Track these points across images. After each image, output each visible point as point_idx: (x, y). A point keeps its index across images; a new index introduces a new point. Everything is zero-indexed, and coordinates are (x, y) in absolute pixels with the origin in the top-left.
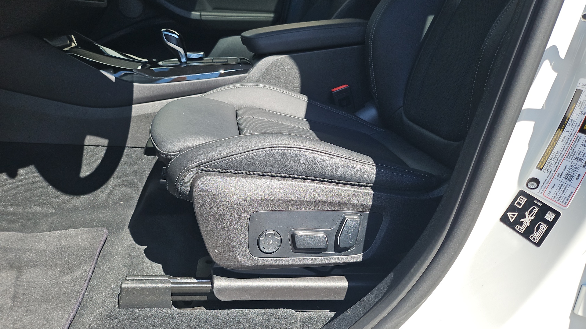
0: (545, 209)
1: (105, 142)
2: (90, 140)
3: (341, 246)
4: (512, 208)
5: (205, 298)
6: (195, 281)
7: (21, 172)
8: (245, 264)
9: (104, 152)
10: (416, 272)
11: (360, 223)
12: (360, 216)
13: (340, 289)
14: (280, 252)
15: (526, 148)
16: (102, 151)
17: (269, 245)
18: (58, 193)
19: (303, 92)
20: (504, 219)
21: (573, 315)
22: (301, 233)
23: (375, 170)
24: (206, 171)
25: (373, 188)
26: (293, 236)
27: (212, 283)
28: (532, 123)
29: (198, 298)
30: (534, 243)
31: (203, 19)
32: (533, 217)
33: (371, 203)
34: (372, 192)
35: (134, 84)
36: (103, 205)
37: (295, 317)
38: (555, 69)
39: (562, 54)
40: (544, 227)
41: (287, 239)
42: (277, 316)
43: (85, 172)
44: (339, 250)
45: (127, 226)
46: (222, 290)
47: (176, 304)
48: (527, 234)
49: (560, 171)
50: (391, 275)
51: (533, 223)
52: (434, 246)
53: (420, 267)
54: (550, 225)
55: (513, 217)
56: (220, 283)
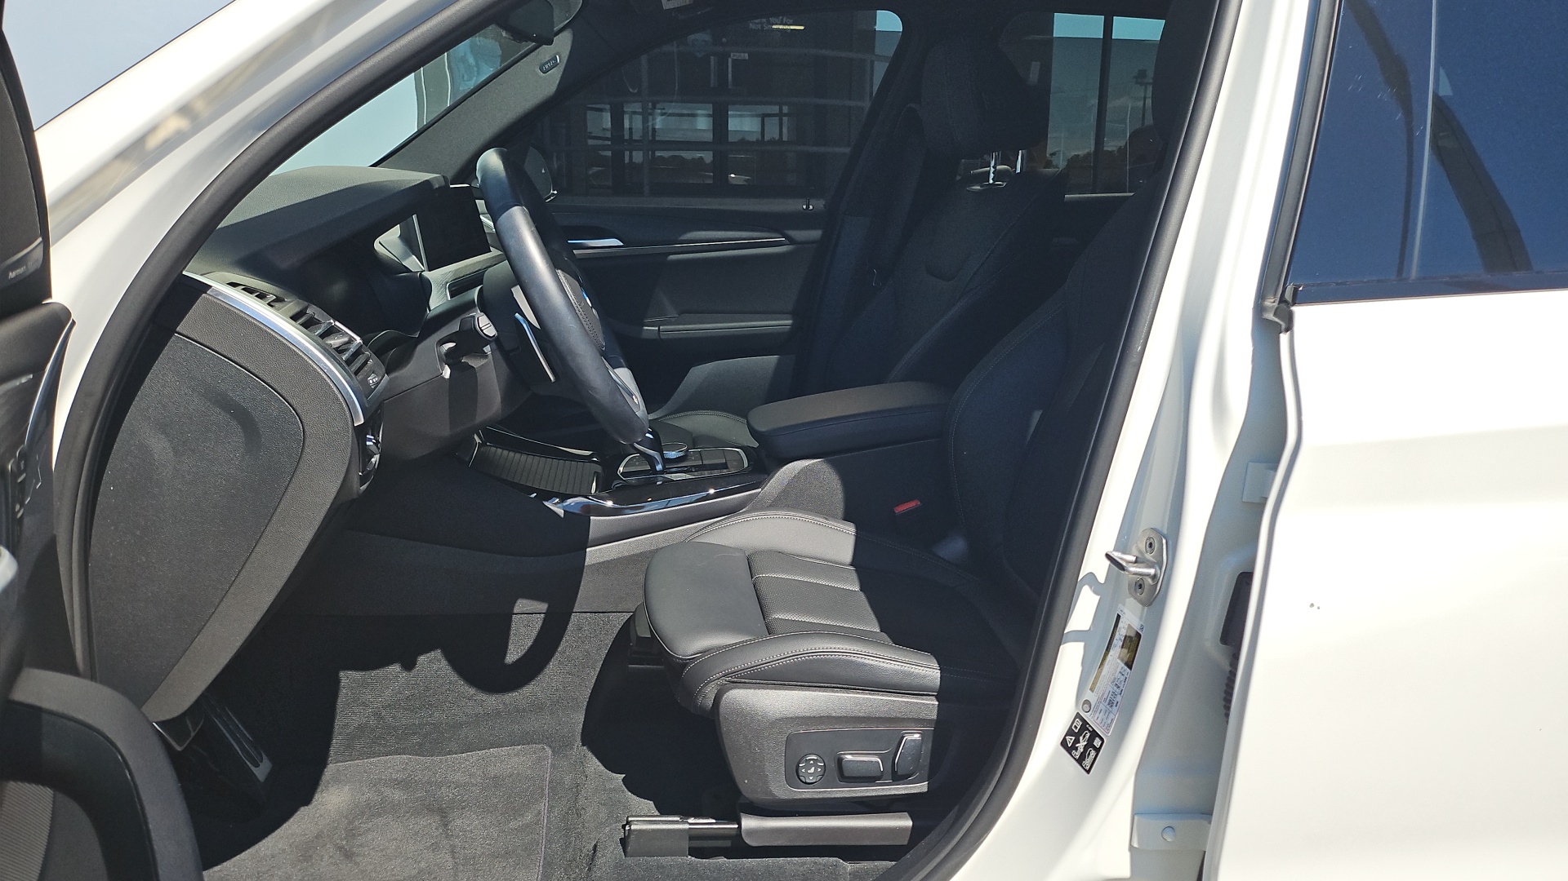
0: (1094, 734)
1: (543, 607)
2: (522, 605)
3: (899, 773)
4: (1070, 732)
5: (728, 843)
6: (714, 821)
7: (422, 659)
8: (783, 797)
9: (540, 623)
10: (978, 803)
11: (922, 743)
12: (923, 734)
13: (901, 830)
14: (824, 781)
15: (1079, 669)
16: (537, 622)
17: (811, 773)
18: (472, 691)
19: (847, 518)
20: (1064, 743)
21: (1131, 847)
22: (849, 757)
23: (939, 675)
24: (733, 682)
25: (938, 698)
26: (840, 761)
27: (740, 824)
28: (1082, 644)
29: (719, 843)
30: (1085, 770)
31: (662, 337)
32: (1086, 743)
33: (935, 717)
34: (937, 703)
35: (591, 518)
36: (538, 708)
37: (845, 868)
38: (1095, 592)
39: (1101, 579)
40: (1093, 753)
41: (833, 765)
42: (822, 867)
43: (512, 656)
44: (897, 778)
45: (579, 739)
46: (753, 832)
47: (695, 852)
48: (1080, 761)
49: (1105, 696)
50: (957, 808)
51: (1086, 748)
52: (995, 774)
53: (981, 798)
54: (1098, 750)
55: (1070, 740)
56: (749, 823)
